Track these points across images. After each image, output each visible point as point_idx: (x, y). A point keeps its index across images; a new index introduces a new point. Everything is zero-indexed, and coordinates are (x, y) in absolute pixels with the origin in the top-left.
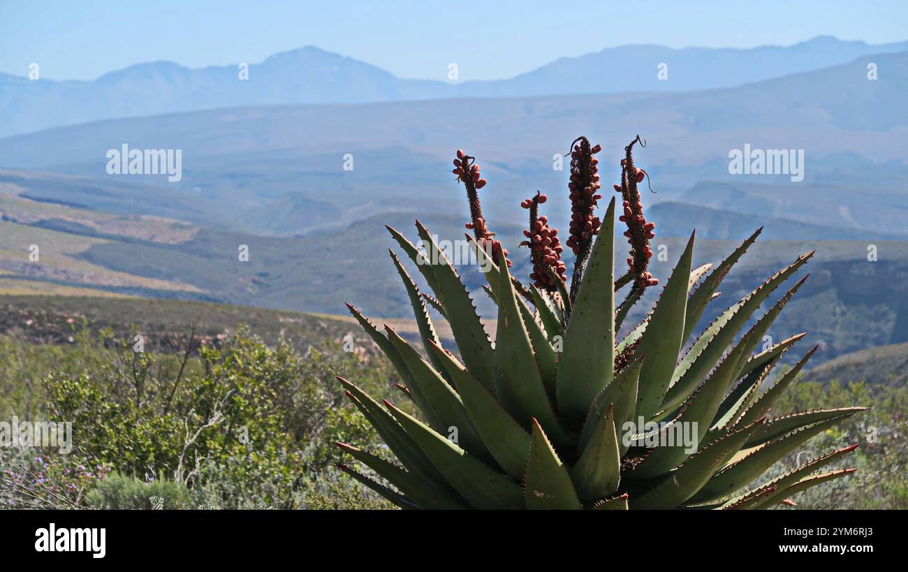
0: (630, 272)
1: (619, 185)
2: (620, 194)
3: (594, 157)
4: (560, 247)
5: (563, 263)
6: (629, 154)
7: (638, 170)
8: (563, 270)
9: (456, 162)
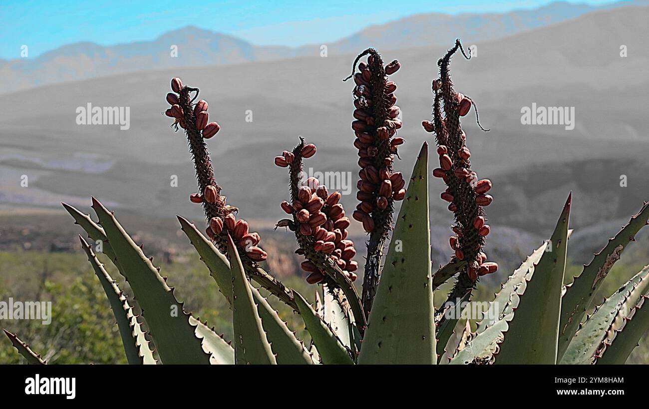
0: (455, 260)
1: (431, 122)
2: (433, 134)
3: (390, 79)
4: (345, 219)
5: (350, 242)
6: (444, 71)
7: (461, 97)
8: (351, 254)
9: (170, 98)
